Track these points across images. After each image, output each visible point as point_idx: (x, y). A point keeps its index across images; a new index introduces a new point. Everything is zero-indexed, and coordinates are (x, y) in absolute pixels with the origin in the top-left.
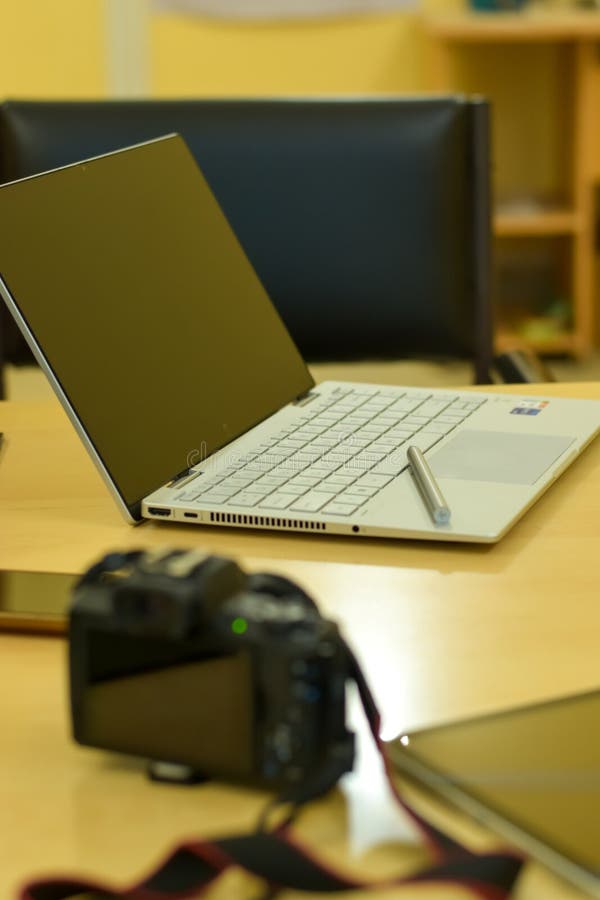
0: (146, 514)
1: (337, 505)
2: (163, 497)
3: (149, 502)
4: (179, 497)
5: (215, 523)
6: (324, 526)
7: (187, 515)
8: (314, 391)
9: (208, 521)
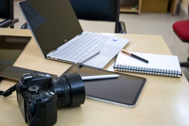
0: (47, 57)
1: (78, 59)
2: (50, 55)
3: (48, 55)
4: (53, 55)
5: (58, 60)
6: (75, 63)
7: (54, 58)
8: (82, 33)
9: (57, 60)
